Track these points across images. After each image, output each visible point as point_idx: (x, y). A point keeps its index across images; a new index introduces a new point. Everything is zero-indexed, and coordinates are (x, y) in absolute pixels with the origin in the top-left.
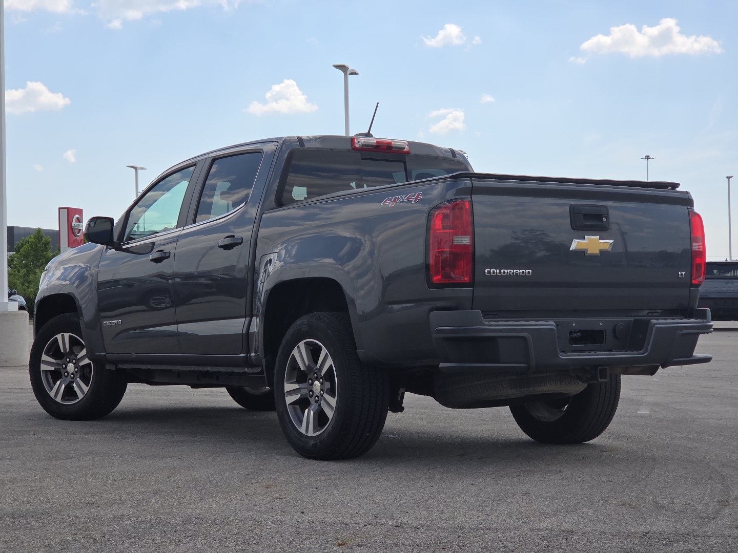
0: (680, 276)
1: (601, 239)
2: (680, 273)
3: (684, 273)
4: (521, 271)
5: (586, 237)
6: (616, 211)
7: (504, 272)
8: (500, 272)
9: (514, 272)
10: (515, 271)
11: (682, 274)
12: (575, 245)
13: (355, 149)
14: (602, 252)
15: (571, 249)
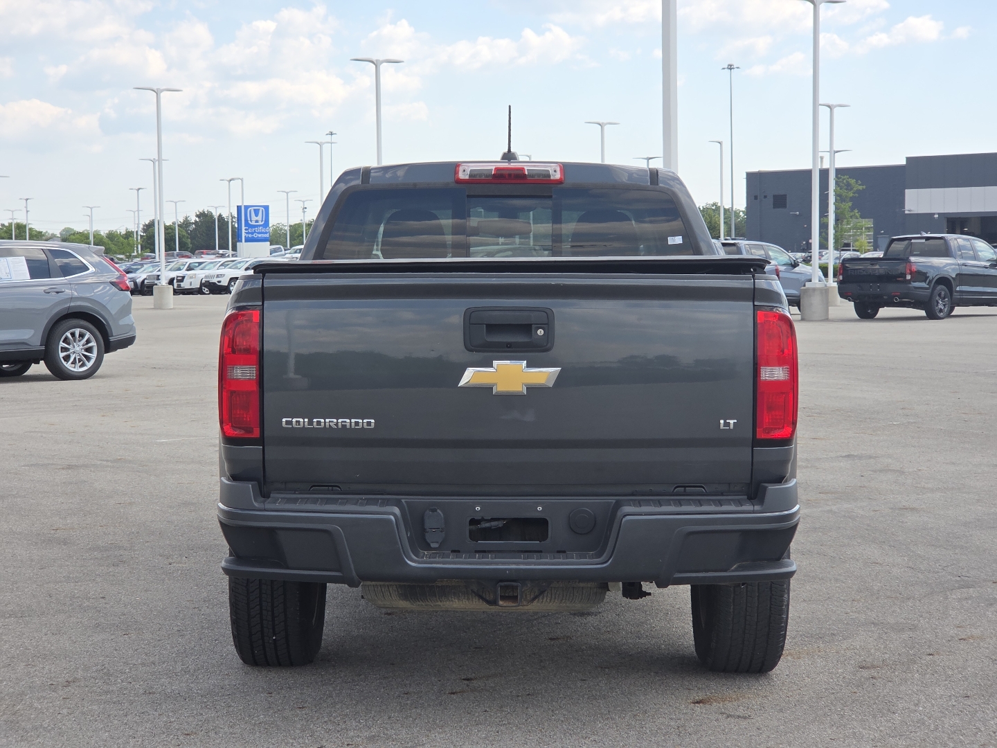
0: (722, 427)
1: (528, 366)
3: (732, 422)
4: (353, 421)
5: (495, 363)
7: (319, 423)
8: (311, 423)
9: (337, 422)
10: (340, 421)
11: (727, 424)
12: (469, 376)
13: (459, 181)
14: (532, 389)
15: (462, 383)
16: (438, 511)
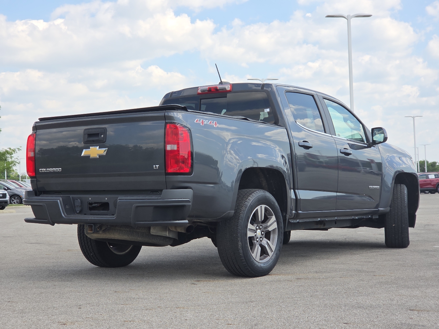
0: (154, 168)
2: (154, 166)
3: (157, 166)
4: (56, 169)
5: (91, 147)
6: (111, 130)
8: (46, 170)
9: (52, 170)
11: (156, 167)
12: (84, 153)
13: (199, 94)
14: (100, 156)
15: (82, 155)
16: (78, 199)
